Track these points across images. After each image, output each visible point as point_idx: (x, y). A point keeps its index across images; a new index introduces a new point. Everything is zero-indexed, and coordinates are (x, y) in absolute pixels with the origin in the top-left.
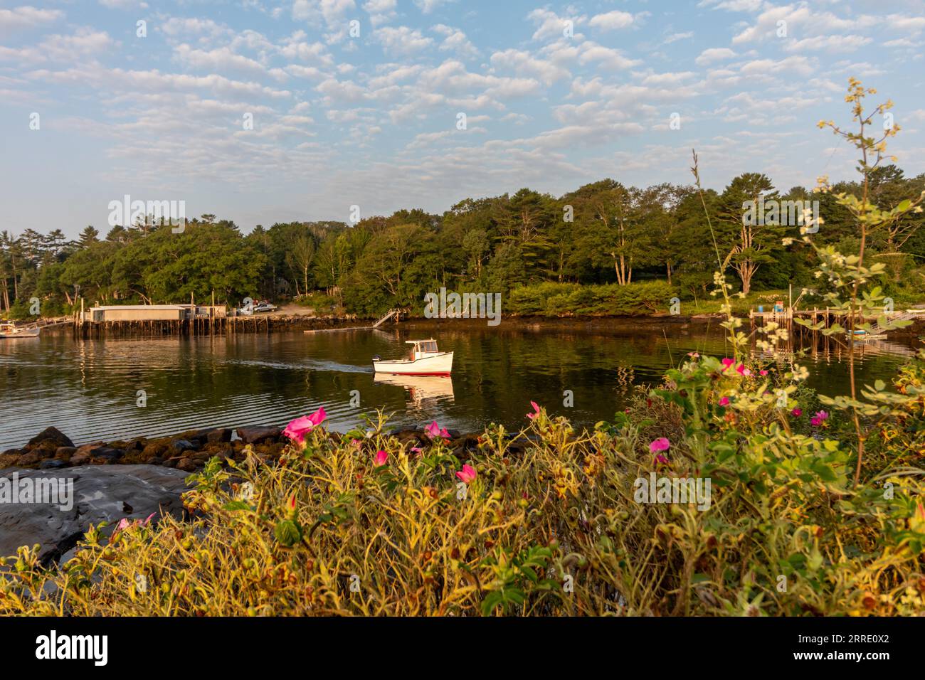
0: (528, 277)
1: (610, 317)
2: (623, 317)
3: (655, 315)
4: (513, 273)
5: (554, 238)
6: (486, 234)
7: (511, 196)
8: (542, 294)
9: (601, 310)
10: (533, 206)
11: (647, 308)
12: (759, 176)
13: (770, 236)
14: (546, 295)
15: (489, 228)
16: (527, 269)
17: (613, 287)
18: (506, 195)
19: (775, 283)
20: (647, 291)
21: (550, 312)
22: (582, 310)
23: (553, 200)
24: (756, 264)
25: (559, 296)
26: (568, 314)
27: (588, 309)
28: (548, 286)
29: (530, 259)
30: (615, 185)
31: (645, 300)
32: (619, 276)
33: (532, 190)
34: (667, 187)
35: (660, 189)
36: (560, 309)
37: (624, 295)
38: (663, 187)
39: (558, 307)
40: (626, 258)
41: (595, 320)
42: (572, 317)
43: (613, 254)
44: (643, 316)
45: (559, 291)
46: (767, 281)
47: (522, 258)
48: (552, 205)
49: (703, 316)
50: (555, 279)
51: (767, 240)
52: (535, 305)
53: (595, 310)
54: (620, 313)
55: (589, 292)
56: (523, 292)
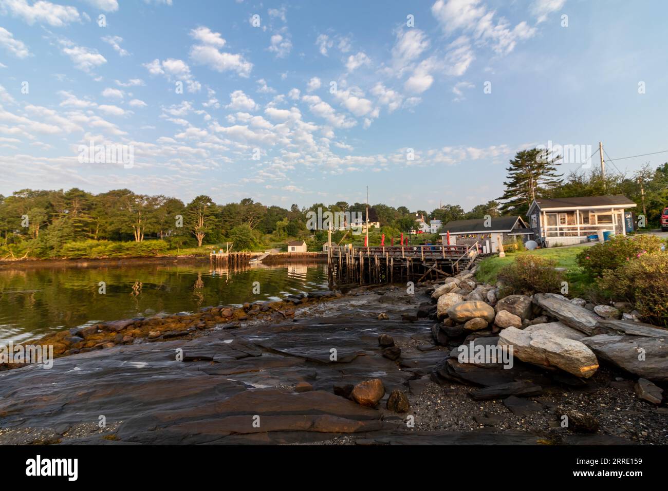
0: (76, 237)
1: (131, 258)
2: (141, 257)
3: (157, 256)
4: (66, 234)
5: (94, 216)
6: (45, 211)
7: (64, 191)
8: (88, 246)
9: (126, 254)
10: (82, 198)
11: (153, 253)
12: (207, 197)
13: (211, 222)
14: (91, 247)
15: (47, 208)
16: (76, 232)
17: (133, 243)
18: (62, 190)
19: (212, 242)
20: (155, 245)
21: (94, 256)
22: (115, 255)
23: (93, 196)
24: (205, 234)
25: (100, 247)
26: (105, 257)
27: (119, 254)
28: (90, 242)
29: (78, 227)
30: (130, 192)
31: (153, 249)
32: (136, 237)
33: (81, 189)
34: (163, 197)
35: (159, 197)
36: (101, 254)
37: (141, 247)
38: (161, 196)
39: (99, 253)
40: (141, 229)
41: (123, 260)
42: (108, 258)
43: (134, 226)
44: (150, 257)
45: (98, 245)
46: (208, 241)
47: (72, 226)
48: (93, 198)
49: (182, 256)
50: (93, 238)
51: (210, 224)
52: (83, 253)
53: (123, 255)
54: (138, 255)
55: (120, 245)
56: (75, 245)
